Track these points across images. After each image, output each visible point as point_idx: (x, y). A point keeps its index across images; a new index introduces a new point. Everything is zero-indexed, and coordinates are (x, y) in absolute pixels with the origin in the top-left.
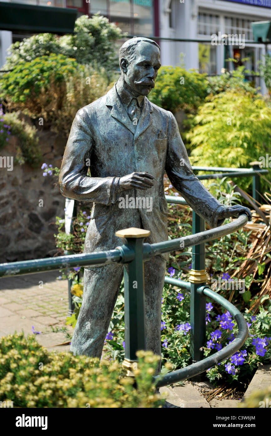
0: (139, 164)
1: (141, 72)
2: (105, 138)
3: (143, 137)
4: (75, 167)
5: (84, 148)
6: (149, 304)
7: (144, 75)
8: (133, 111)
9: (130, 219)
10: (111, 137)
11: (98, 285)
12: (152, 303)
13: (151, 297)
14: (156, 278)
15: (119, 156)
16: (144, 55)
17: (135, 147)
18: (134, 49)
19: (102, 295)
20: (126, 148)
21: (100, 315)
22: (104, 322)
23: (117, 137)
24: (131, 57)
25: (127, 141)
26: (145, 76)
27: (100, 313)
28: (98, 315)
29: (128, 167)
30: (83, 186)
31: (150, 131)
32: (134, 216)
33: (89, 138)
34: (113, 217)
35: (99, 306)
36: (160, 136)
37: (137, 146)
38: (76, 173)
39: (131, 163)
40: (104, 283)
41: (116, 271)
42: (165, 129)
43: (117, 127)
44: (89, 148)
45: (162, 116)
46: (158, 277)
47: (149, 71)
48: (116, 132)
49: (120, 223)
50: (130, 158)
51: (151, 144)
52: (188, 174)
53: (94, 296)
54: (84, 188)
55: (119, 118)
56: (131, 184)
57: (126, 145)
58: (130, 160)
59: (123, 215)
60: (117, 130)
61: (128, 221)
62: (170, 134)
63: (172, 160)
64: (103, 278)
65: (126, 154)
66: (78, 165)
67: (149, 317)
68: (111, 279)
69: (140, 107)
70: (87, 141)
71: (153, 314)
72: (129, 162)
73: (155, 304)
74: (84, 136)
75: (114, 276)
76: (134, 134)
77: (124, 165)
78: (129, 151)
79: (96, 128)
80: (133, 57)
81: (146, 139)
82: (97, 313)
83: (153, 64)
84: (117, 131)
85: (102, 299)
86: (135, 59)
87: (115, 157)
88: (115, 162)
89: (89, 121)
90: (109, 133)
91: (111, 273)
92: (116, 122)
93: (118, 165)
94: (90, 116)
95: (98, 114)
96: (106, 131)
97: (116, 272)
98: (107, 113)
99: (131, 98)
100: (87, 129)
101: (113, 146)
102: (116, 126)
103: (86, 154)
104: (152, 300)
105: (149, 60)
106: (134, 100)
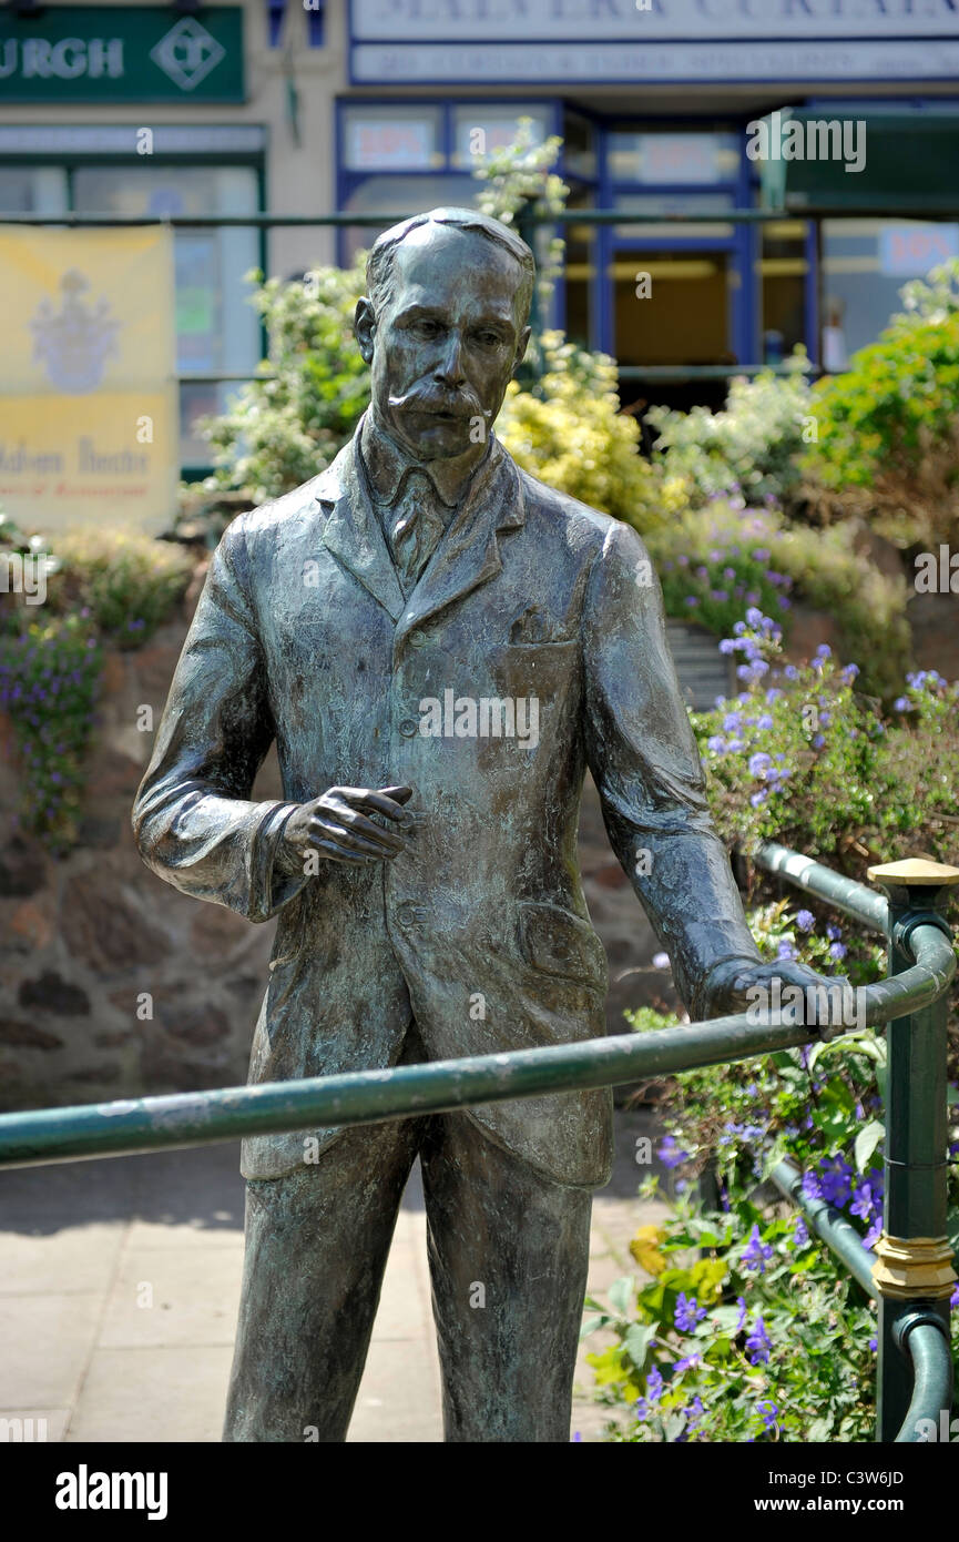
0: (406, 751)
1: (409, 358)
2: (286, 636)
3: (438, 637)
4: (184, 753)
5: (217, 675)
6: (485, 1368)
7: (421, 368)
8: (401, 524)
9: (364, 989)
10: (307, 631)
11: (264, 1253)
12: (497, 1366)
13: (494, 1338)
14: (513, 1255)
15: (331, 713)
16: (419, 283)
17: (399, 678)
18: (391, 259)
19: (282, 1298)
20: (360, 680)
21: (280, 1383)
22: (297, 1416)
23: (327, 633)
24: (382, 292)
25: (365, 652)
26: (426, 372)
27: (280, 1377)
28: (274, 1384)
29: (361, 761)
30: (184, 836)
31: (479, 611)
32: (380, 975)
33: (241, 635)
34: (309, 975)
35: (275, 1345)
36: (527, 632)
37: (406, 673)
38: (181, 779)
39: (374, 749)
40: (285, 1249)
41: (333, 1203)
42: (565, 604)
43: (335, 587)
44: (241, 678)
45: (564, 545)
46: (519, 1253)
47: (440, 350)
48: (326, 612)
49: (331, 1001)
50: (374, 723)
51: (475, 668)
52: (660, 804)
53: (254, 1301)
54: (186, 843)
55: (347, 552)
56: (308, 836)
57: (362, 667)
58: (371, 732)
59: (342, 968)
60: (333, 602)
61: (360, 994)
62: (588, 623)
63: (599, 740)
64: (280, 1230)
65: (359, 706)
66: (193, 746)
67: (488, 1426)
68: (312, 1238)
69: (450, 503)
70: (233, 648)
71: (505, 1416)
72: (365, 741)
73: (509, 1372)
74: (222, 627)
75: (326, 1227)
76: (395, 622)
77: (345, 753)
78: (370, 694)
79: (263, 595)
80: (386, 294)
81: (452, 647)
82: (268, 1372)
83: (457, 321)
84: (332, 606)
85: (282, 1317)
86: (389, 302)
87: (316, 716)
88: (316, 738)
89: (243, 563)
90: (299, 618)
91: (310, 1210)
92: (336, 569)
93: (328, 751)
94: (250, 546)
95: (284, 535)
96: (292, 608)
97: (331, 1211)
98: (315, 531)
99: (401, 468)
100: (235, 596)
101: (311, 672)
102: (330, 586)
103: (226, 702)
104: (499, 1350)
105: (436, 302)
106: (413, 477)
